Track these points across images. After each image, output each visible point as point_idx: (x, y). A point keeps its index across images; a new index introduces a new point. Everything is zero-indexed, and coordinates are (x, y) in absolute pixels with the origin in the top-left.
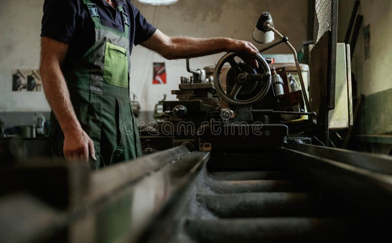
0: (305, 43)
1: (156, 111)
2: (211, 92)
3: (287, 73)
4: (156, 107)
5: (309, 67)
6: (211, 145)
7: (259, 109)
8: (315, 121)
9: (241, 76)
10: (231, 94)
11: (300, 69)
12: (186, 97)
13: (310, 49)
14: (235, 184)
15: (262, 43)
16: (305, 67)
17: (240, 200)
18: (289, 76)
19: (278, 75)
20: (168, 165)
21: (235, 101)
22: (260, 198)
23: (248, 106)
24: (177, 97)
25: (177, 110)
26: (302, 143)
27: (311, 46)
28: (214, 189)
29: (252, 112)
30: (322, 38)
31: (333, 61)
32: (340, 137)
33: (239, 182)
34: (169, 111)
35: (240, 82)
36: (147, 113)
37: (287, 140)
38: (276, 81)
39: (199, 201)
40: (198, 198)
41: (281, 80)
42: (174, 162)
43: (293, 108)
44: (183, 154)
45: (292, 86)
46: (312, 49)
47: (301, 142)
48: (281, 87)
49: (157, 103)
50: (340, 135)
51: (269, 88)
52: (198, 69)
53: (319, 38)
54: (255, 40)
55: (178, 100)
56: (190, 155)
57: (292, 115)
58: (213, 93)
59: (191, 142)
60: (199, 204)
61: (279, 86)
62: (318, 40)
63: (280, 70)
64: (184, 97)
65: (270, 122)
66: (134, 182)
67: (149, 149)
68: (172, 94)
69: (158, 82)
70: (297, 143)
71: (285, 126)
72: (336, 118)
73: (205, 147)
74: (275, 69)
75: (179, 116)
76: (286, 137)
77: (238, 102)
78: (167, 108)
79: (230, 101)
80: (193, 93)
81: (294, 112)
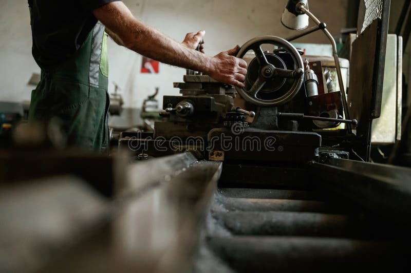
0: (343, 30)
1: (144, 109)
2: (224, 87)
3: (323, 69)
4: (144, 103)
5: (350, 63)
6: (223, 154)
8: (354, 132)
9: (266, 69)
10: (251, 90)
11: (339, 65)
12: (192, 91)
13: (352, 40)
14: (255, 203)
15: (293, 29)
16: (345, 63)
17: (265, 219)
18: (325, 72)
19: (312, 71)
21: (255, 99)
22: (289, 218)
23: (272, 107)
24: (181, 92)
25: (181, 107)
26: (337, 157)
27: (353, 37)
29: (278, 115)
30: (369, 27)
31: (381, 57)
32: (382, 154)
34: (171, 109)
35: (264, 76)
36: (131, 111)
37: (319, 153)
38: (308, 79)
39: (215, 217)
41: (315, 77)
43: (329, 113)
44: (191, 162)
45: (329, 86)
46: (355, 41)
47: (335, 156)
48: (315, 87)
49: (146, 97)
50: (382, 152)
51: (300, 87)
53: (365, 26)
54: (284, 25)
55: (181, 95)
56: (198, 164)
57: (327, 122)
58: (226, 89)
60: (215, 221)
61: (312, 84)
62: (363, 30)
63: (315, 65)
64: (189, 92)
65: (299, 129)
67: (143, 156)
69: (148, 71)
70: (330, 158)
71: (318, 135)
72: (380, 129)
73: (216, 156)
74: (308, 62)
75: (184, 115)
76: (318, 148)
77: (258, 102)
78: (168, 105)
79: (249, 99)
80: (201, 88)
81: (330, 118)
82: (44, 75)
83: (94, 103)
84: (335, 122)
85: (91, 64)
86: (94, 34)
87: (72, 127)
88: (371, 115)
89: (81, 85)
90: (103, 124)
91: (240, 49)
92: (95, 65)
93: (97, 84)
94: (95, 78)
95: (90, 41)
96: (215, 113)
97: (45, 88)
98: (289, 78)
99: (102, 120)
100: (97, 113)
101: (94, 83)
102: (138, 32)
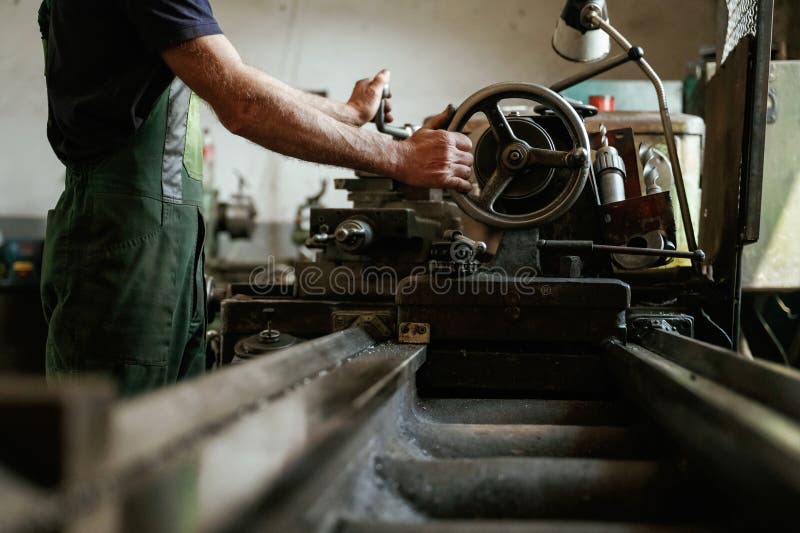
1: (298, 224)
3: (636, 142)
4: (299, 212)
5: (706, 124)
6: (428, 330)
7: (557, 239)
9: (512, 152)
12: (373, 196)
13: (711, 74)
14: (481, 434)
15: (576, 61)
16: (696, 124)
17: (484, 475)
18: (642, 150)
19: (613, 151)
20: (308, 382)
21: (490, 215)
22: (535, 470)
23: (528, 229)
24: (350, 198)
25: (346, 232)
26: (669, 329)
27: (711, 68)
28: (426, 443)
29: (540, 246)
32: (786, 310)
33: (492, 429)
34: (325, 236)
35: (508, 165)
36: (274, 228)
37: (629, 321)
38: (605, 166)
39: (380, 473)
40: (380, 466)
41: (618, 162)
42: (323, 373)
43: (646, 237)
44: (352, 353)
45: (648, 178)
47: (665, 326)
48: (618, 182)
49: (302, 200)
51: (583, 186)
52: (407, 125)
54: (558, 52)
55: (350, 205)
56: (372, 354)
57: (643, 257)
59: (379, 317)
60: (379, 481)
61: (613, 178)
62: (725, 56)
63: (620, 135)
64: (367, 198)
65: (585, 273)
66: (214, 428)
67: (269, 334)
68: (337, 187)
70: (653, 330)
71: (623, 284)
73: (414, 334)
74: (605, 131)
75: (353, 248)
76: (624, 312)
77: (497, 219)
78: (321, 227)
79: (479, 214)
80: (391, 188)
81: (647, 249)
82: (71, 180)
83: (172, 236)
84: (658, 257)
85: (166, 157)
86: (172, 95)
87: (129, 286)
88: (739, 237)
89: (147, 201)
90: (192, 277)
91: (455, 112)
92: (173, 158)
93: (179, 196)
94: (173, 185)
95: (164, 109)
96: (418, 241)
97: (73, 207)
98: (560, 167)
99: (189, 268)
100: (180, 255)
101: (172, 195)
102: (250, 101)
